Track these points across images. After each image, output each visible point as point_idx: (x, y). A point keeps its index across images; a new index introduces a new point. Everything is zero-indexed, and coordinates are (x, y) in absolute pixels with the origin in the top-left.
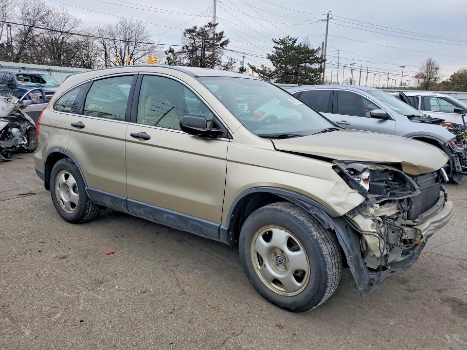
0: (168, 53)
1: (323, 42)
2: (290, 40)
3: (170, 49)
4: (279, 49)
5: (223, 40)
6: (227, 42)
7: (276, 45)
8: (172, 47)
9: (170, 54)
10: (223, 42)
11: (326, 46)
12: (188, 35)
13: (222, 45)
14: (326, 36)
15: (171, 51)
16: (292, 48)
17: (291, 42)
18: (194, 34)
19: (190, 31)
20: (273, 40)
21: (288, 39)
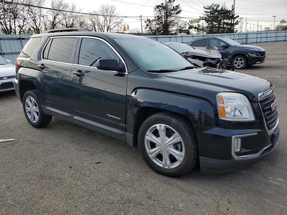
0: (146, 22)
1: (233, 5)
2: (215, 5)
4: (208, 12)
5: (178, 10)
6: (180, 11)
7: (205, 10)
8: (149, 18)
9: (148, 22)
10: (178, 11)
12: (157, 9)
13: (177, 13)
14: (234, 1)
15: (148, 20)
16: (216, 11)
17: (215, 7)
19: (158, 7)
20: (204, 7)
21: (213, 5)
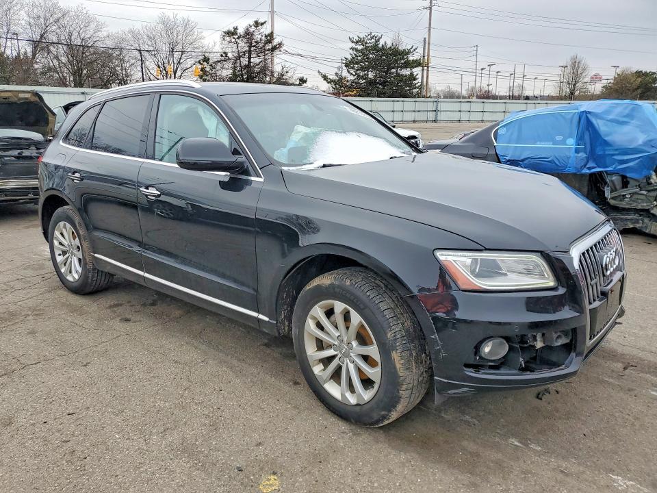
0: (201, 62)
1: (425, 38)
2: (372, 38)
3: (205, 58)
4: (358, 51)
6: (280, 45)
7: (353, 45)
8: (207, 55)
9: (205, 63)
10: (276, 45)
11: (429, 44)
12: (228, 39)
13: (274, 49)
14: (429, 30)
15: (206, 60)
16: (374, 48)
17: (373, 40)
18: (236, 37)
19: (230, 34)
20: (350, 39)
21: (369, 36)
